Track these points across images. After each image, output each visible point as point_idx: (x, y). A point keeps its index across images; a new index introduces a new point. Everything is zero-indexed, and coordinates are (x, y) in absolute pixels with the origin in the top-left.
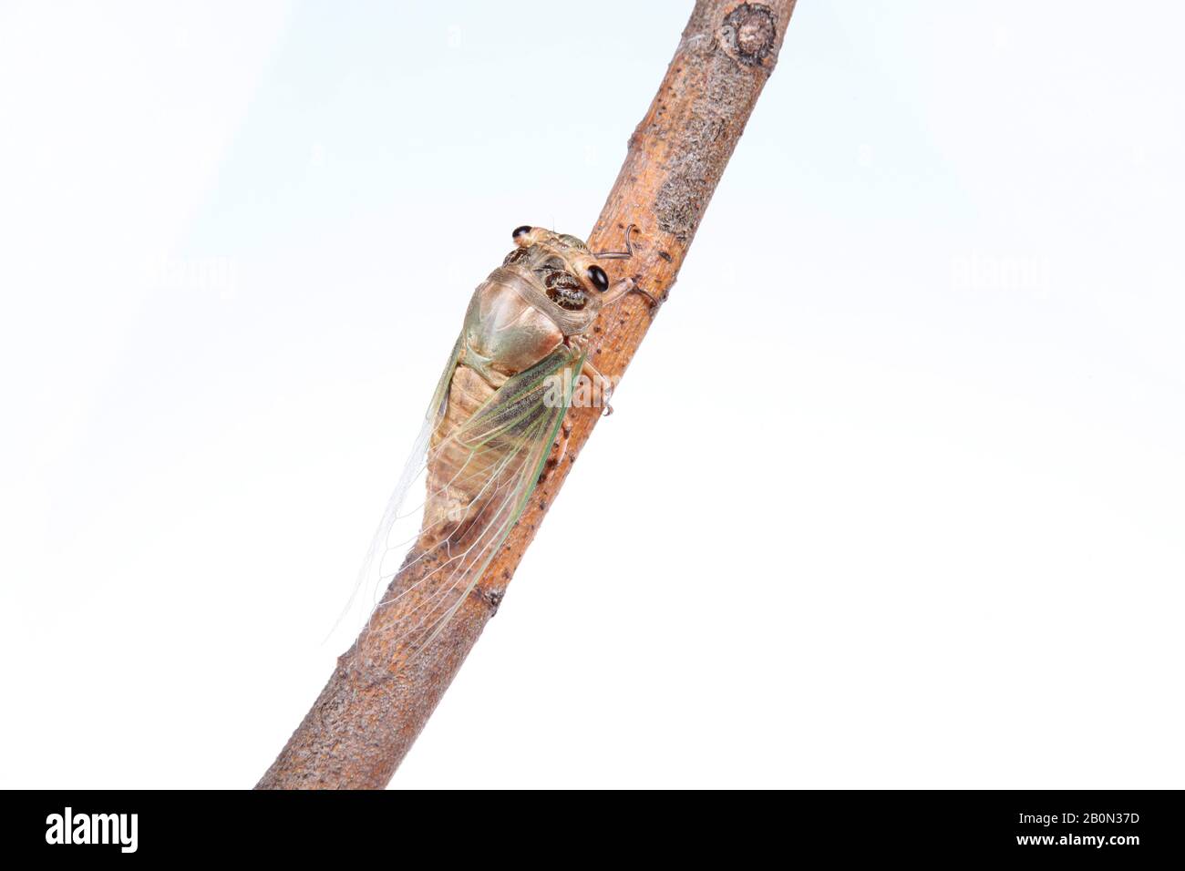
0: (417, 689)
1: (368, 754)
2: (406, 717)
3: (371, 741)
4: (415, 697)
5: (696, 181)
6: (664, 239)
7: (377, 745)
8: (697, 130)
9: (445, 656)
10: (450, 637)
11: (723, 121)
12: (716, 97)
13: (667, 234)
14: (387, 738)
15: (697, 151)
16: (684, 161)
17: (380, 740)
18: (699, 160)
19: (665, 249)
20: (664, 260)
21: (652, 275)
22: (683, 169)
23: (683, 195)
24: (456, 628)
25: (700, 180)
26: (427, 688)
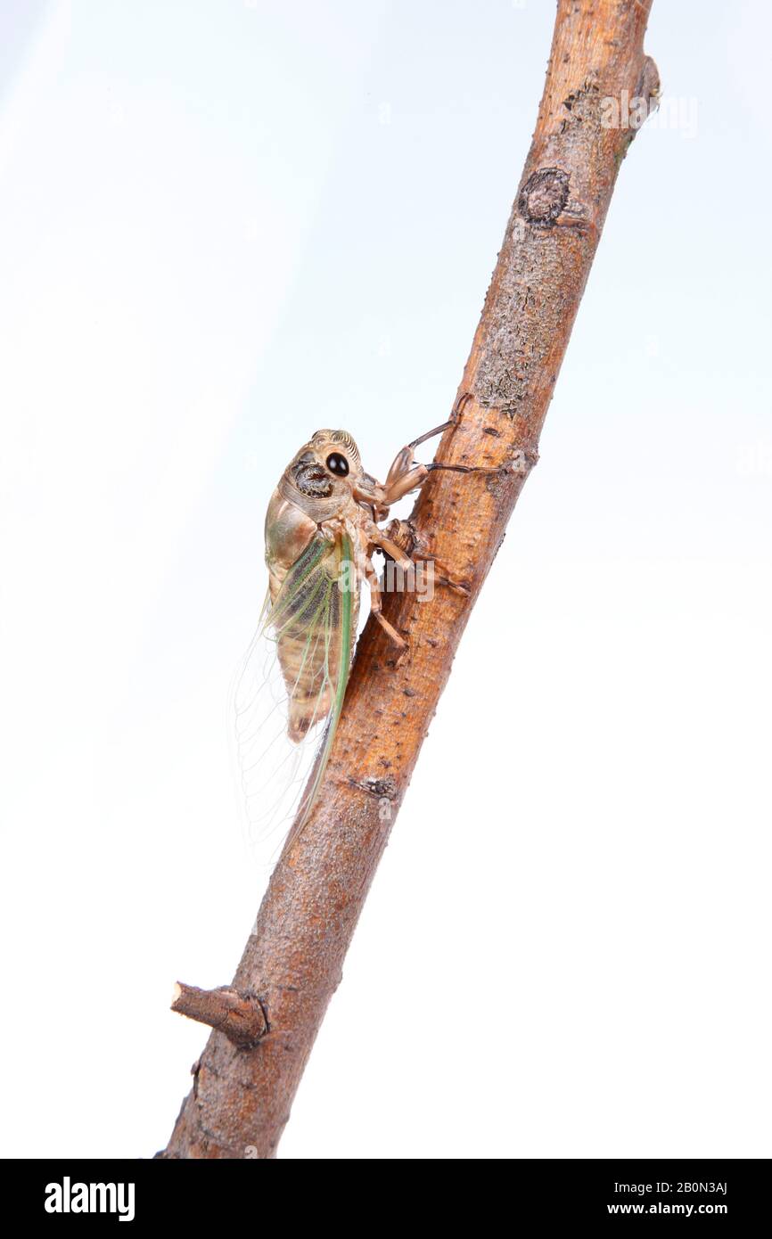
0: (313, 880)
1: (281, 947)
2: (309, 909)
3: (281, 935)
4: (313, 889)
5: (510, 353)
6: (486, 415)
7: (287, 938)
8: (505, 305)
9: (334, 846)
10: (334, 827)
11: (529, 289)
12: (518, 268)
13: (489, 410)
14: (295, 930)
15: (507, 324)
16: (496, 337)
17: (289, 932)
18: (510, 332)
19: (489, 425)
20: (490, 436)
21: (479, 452)
22: (495, 345)
23: (500, 370)
24: (338, 819)
25: (516, 351)
26: (323, 879)
